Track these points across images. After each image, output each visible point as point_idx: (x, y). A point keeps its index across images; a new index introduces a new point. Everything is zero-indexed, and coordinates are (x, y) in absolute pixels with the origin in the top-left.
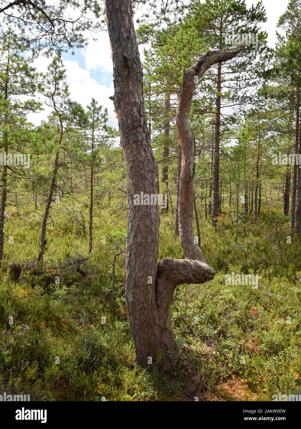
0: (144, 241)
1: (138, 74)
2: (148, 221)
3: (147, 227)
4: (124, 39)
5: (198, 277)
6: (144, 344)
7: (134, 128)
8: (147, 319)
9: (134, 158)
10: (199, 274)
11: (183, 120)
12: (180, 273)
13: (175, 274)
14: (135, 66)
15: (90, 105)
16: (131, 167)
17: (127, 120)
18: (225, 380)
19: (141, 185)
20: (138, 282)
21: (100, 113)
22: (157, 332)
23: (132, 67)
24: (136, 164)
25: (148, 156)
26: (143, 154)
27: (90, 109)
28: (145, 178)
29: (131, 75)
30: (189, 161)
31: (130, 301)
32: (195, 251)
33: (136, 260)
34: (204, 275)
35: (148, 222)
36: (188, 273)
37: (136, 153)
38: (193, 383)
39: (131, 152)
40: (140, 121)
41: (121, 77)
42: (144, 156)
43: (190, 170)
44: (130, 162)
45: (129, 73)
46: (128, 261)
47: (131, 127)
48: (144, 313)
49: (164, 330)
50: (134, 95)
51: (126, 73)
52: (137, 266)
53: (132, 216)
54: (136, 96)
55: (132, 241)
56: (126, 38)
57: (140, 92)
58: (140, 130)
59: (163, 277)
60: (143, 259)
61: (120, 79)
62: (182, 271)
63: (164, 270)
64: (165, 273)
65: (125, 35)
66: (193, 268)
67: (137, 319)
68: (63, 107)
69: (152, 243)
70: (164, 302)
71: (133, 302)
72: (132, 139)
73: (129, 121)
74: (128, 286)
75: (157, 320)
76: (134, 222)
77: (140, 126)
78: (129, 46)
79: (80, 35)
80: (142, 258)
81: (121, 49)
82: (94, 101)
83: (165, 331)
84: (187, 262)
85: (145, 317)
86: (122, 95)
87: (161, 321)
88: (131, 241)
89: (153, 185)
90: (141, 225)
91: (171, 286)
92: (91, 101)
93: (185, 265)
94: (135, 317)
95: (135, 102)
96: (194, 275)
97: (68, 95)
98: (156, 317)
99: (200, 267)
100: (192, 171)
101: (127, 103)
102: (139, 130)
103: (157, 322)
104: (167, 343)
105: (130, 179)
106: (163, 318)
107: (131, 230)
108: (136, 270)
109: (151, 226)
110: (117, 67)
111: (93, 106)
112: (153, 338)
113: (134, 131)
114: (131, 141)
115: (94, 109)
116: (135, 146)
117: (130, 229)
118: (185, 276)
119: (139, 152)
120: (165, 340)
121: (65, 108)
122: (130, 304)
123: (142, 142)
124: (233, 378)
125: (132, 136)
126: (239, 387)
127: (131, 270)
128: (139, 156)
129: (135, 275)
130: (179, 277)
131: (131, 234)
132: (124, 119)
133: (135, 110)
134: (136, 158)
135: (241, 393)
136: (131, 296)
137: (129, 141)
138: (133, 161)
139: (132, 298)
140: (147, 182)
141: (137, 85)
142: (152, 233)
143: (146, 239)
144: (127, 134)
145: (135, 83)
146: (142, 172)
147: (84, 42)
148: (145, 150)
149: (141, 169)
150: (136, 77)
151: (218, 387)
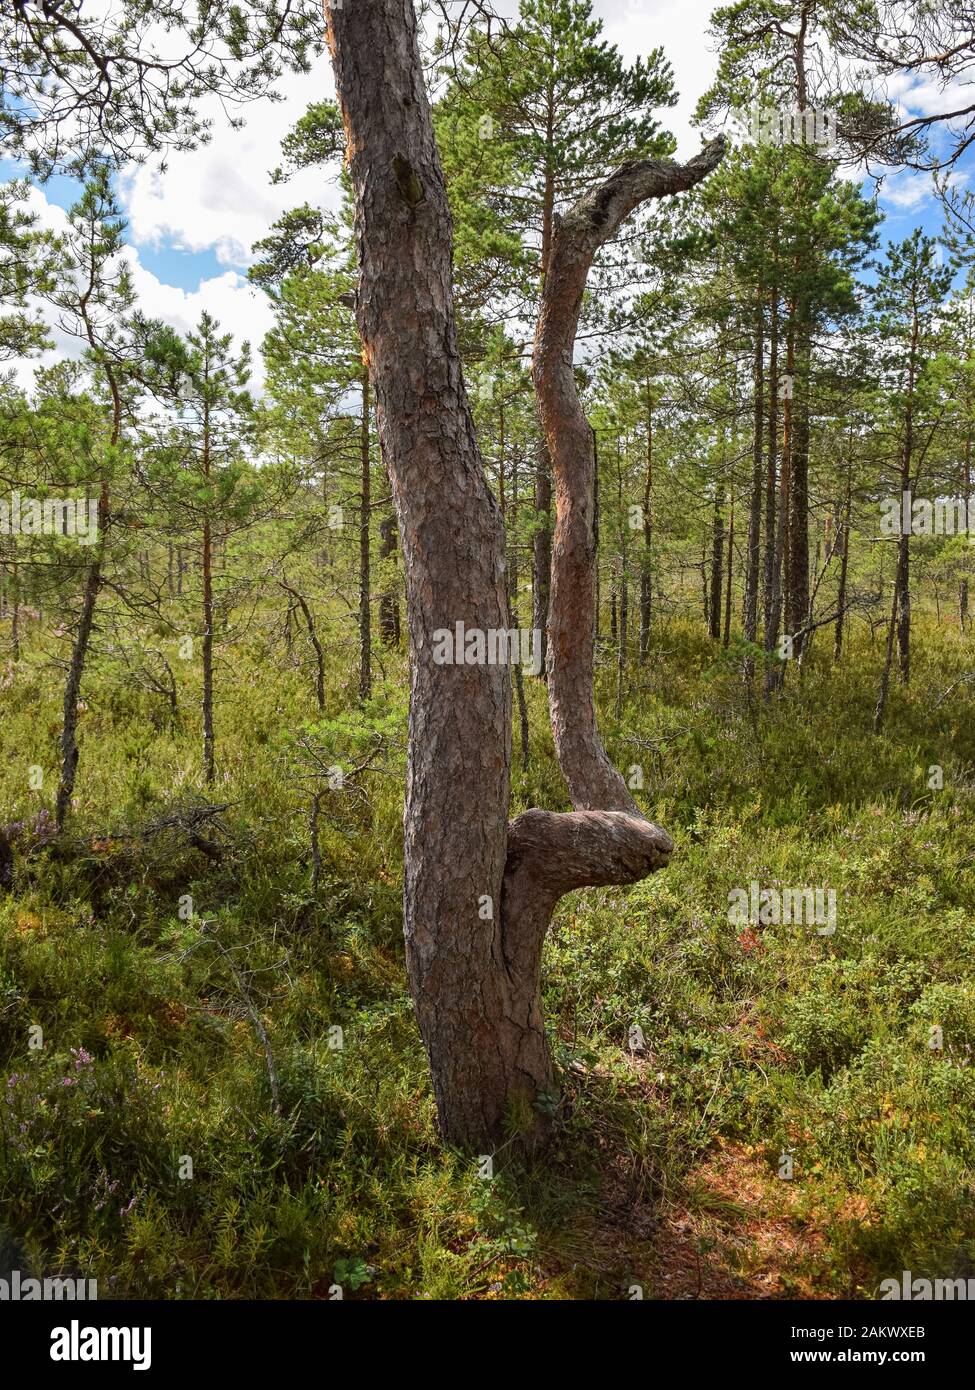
0: (469, 764)
1: (442, 221)
2: (480, 699)
3: (478, 719)
4: (395, 105)
5: (631, 866)
6: (469, 1083)
7: (431, 396)
8: (480, 1006)
9: (432, 496)
10: (632, 856)
11: (557, 372)
12: (576, 858)
13: (560, 861)
14: (430, 193)
15: (196, 333)
16: (422, 527)
17: (407, 372)
18: (703, 1156)
19: (456, 584)
20: (454, 896)
21: (228, 355)
22: (506, 1041)
23: (423, 197)
24: (439, 514)
25: (475, 490)
26: (461, 481)
27: (197, 343)
28: (469, 560)
29: (418, 223)
30: (581, 502)
31: (424, 956)
32: (606, 781)
33: (445, 827)
34: (648, 858)
35: (480, 703)
36: (600, 854)
37: (437, 481)
38: (616, 1177)
39: (423, 476)
40: (449, 375)
41: (387, 227)
42: (464, 488)
43: (585, 529)
44: (419, 509)
45: (413, 218)
46: (418, 833)
47: (421, 392)
48: (470, 991)
49: (527, 1031)
50: (428, 290)
51: (403, 216)
52: (448, 847)
53: (427, 685)
54: (435, 291)
55: (428, 766)
56: (400, 100)
57: (446, 280)
58: (450, 403)
59: (522, 872)
60: (469, 824)
61: (381, 235)
62: (583, 849)
63: (525, 850)
64: (527, 860)
65: (399, 93)
66: (615, 837)
67: (450, 1010)
68: (116, 337)
69: (494, 769)
70: (524, 947)
71: (434, 960)
72: (425, 432)
73: (414, 376)
74: (417, 908)
75: (506, 1004)
76: (436, 705)
77: (449, 389)
78: (412, 127)
79: (187, 111)
80: (465, 821)
81: (383, 136)
82: (207, 320)
83: (530, 1034)
84: (594, 822)
85: (475, 1000)
86: (388, 291)
87: (518, 1006)
88: (426, 767)
89: (493, 583)
90: (458, 713)
91: (546, 899)
92: (200, 321)
93: (590, 832)
94: (443, 1003)
95: (431, 313)
96: (618, 861)
97: (129, 301)
98: (505, 996)
99: (634, 833)
100: (590, 535)
101: (409, 316)
102: (448, 405)
103: (507, 1012)
104: (534, 1072)
105: (420, 566)
106: (522, 997)
107: (426, 729)
108: (447, 860)
109: (490, 716)
110: (373, 195)
111: (205, 335)
112: (496, 1060)
113: (429, 408)
114: (420, 440)
115: (209, 345)
116: (433, 456)
117: (421, 727)
118: (590, 866)
119: (448, 477)
120: (529, 1062)
121: (122, 340)
122: (426, 966)
123: (455, 442)
124: (723, 1144)
125: (425, 425)
126: (745, 1169)
127: (428, 861)
128: (447, 490)
129: (443, 876)
130: (573, 870)
131: (424, 743)
132: (397, 366)
133: (432, 337)
134: (440, 497)
135: (754, 1188)
136: (430, 940)
137: (413, 442)
138: (428, 504)
139: (432, 948)
140: (475, 573)
141: (439, 255)
142: (495, 739)
143: (477, 758)
144: (408, 416)
145: (433, 249)
146: (460, 540)
147: (199, 134)
148: (466, 471)
149: (457, 534)
150: (434, 230)
151: (690, 1181)
